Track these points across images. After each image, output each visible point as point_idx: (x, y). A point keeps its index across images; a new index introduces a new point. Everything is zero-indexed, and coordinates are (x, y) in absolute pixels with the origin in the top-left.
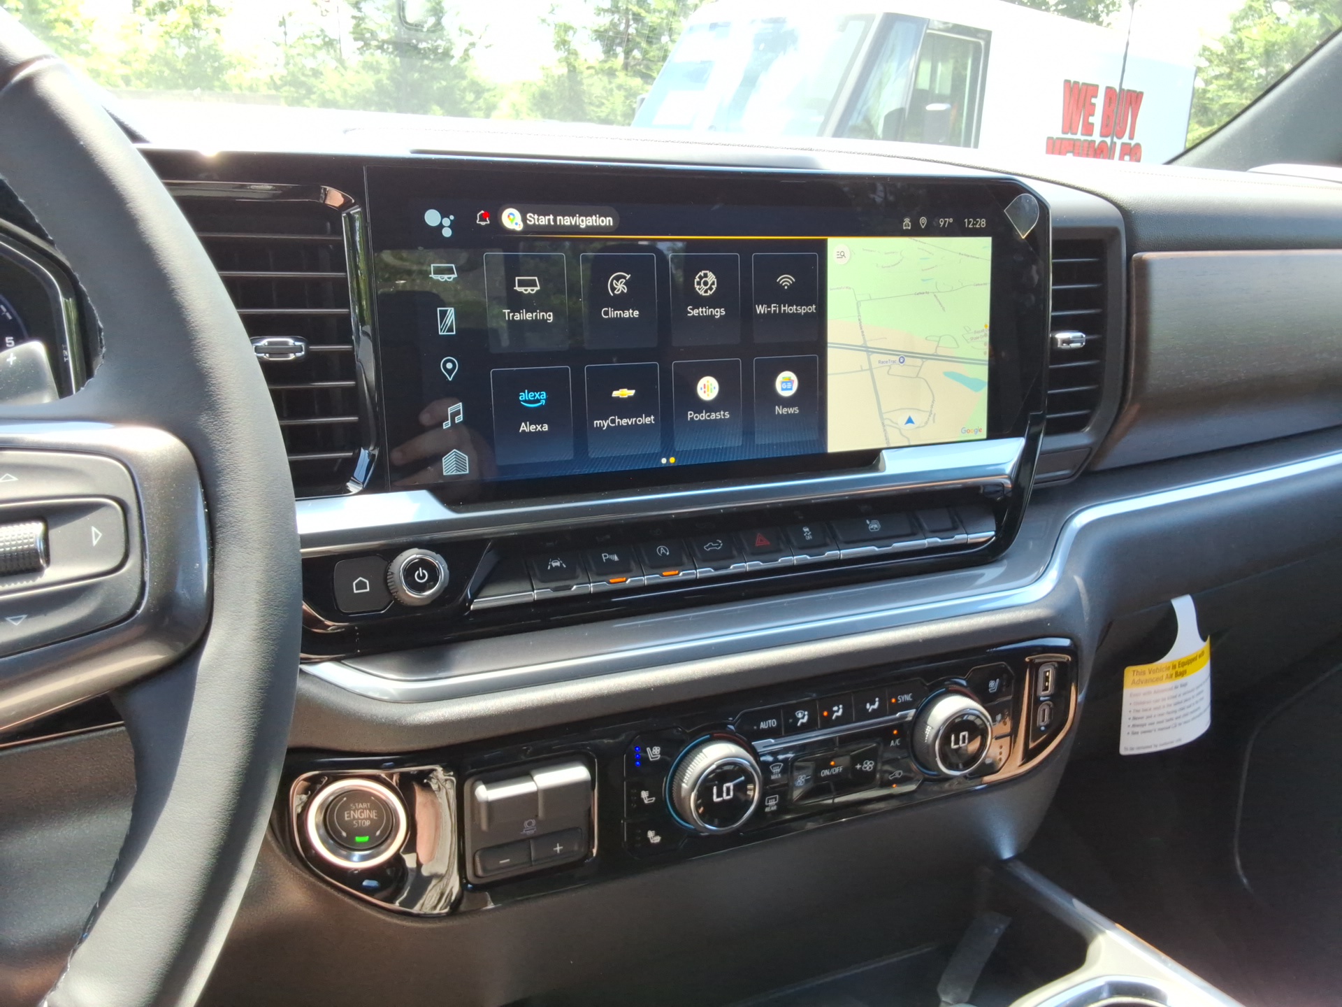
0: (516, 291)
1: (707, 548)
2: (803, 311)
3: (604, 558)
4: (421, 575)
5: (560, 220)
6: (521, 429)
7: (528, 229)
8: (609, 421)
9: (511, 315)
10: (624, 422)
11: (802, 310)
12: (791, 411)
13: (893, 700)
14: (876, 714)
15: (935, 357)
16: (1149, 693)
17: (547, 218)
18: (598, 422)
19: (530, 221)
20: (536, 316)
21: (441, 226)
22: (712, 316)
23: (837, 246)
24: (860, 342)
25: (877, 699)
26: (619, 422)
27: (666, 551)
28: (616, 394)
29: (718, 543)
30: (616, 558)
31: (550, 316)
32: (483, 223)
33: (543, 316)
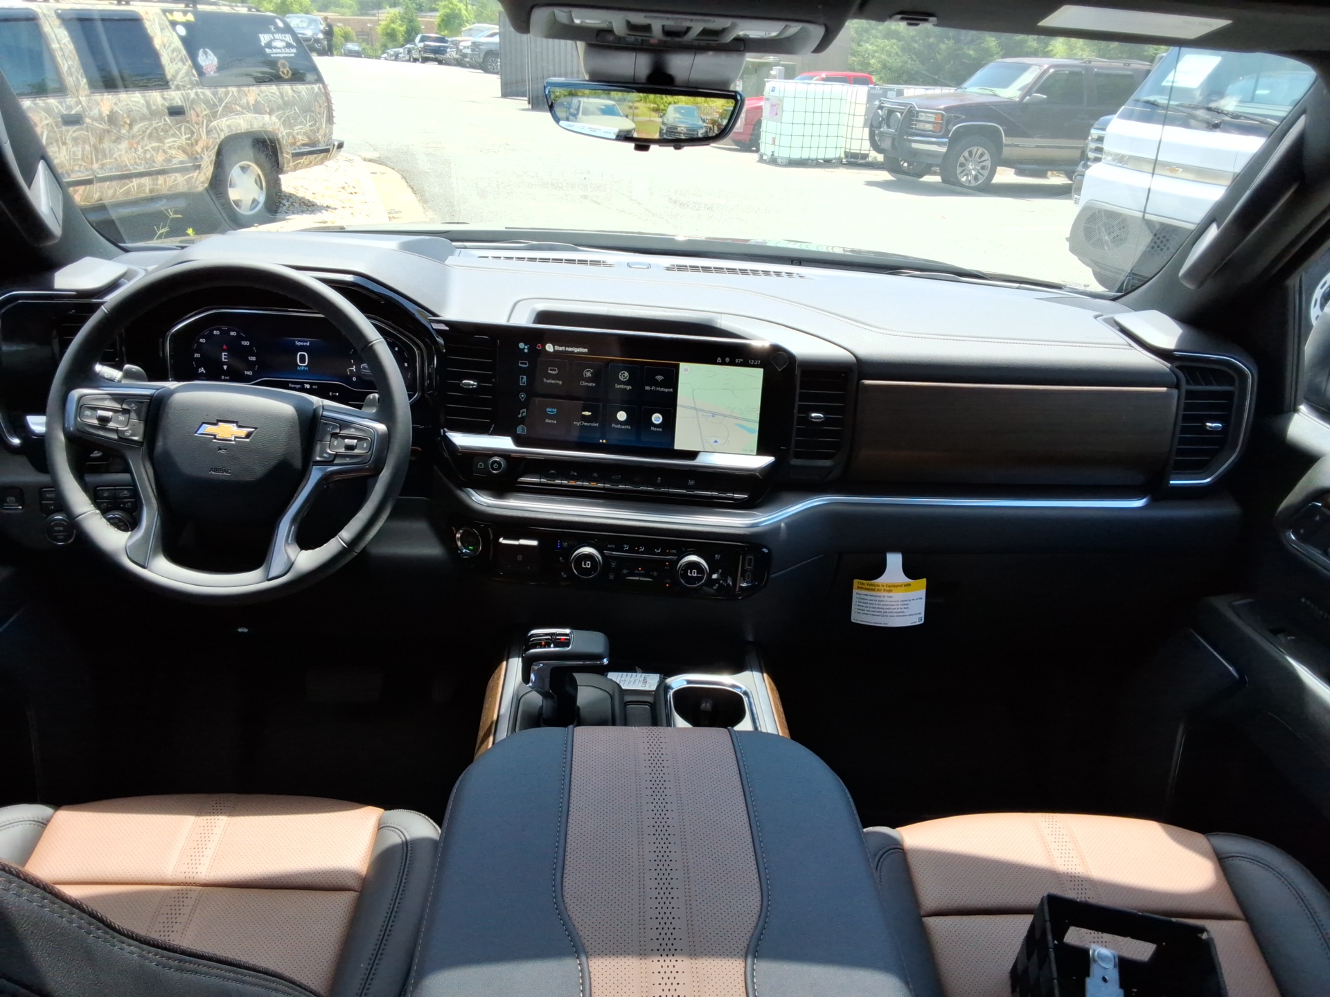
0: (549, 372)
1: (613, 477)
2: (667, 391)
3: (571, 473)
4: (496, 465)
5: (568, 349)
6: (546, 421)
7: (555, 351)
8: (580, 423)
9: (546, 380)
10: (586, 424)
12: (658, 429)
13: (668, 551)
14: (658, 554)
15: (730, 416)
16: (867, 595)
17: (562, 348)
18: (576, 423)
19: (557, 349)
20: (555, 382)
21: (524, 348)
22: (626, 389)
23: (683, 366)
24: (693, 406)
25: (660, 548)
26: (584, 424)
27: (596, 475)
29: (619, 476)
30: (576, 474)
31: (561, 382)
32: (539, 348)
33: (558, 382)
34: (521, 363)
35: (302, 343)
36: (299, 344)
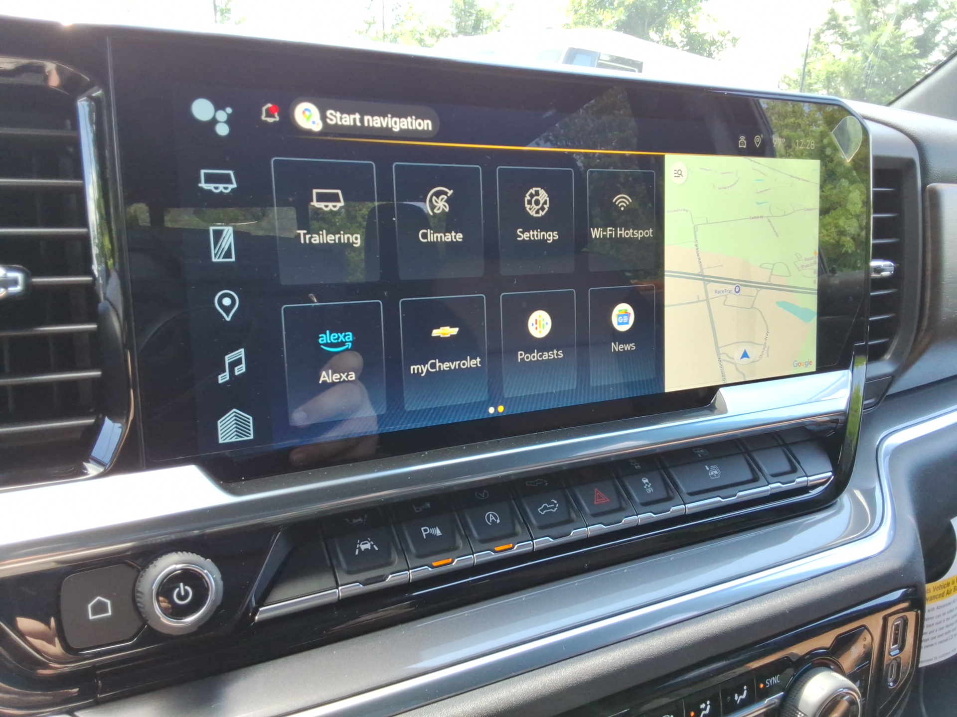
0: (314, 207)
1: (542, 510)
2: (640, 236)
3: (424, 534)
4: (183, 593)
5: (368, 121)
6: (322, 379)
7: (328, 129)
8: (428, 366)
9: (308, 236)
10: (446, 366)
11: (639, 234)
12: (628, 347)
13: (762, 686)
14: (743, 705)
15: (768, 286)
16: (933, 609)
17: (352, 116)
18: (416, 367)
19: (331, 120)
20: (340, 239)
21: (214, 121)
22: (544, 241)
23: (673, 162)
24: (697, 271)
25: (745, 687)
26: (440, 366)
27: (497, 519)
28: (436, 333)
29: (553, 503)
30: (438, 532)
31: (356, 238)
32: (270, 120)
33: (348, 238)
34: (210, 179)
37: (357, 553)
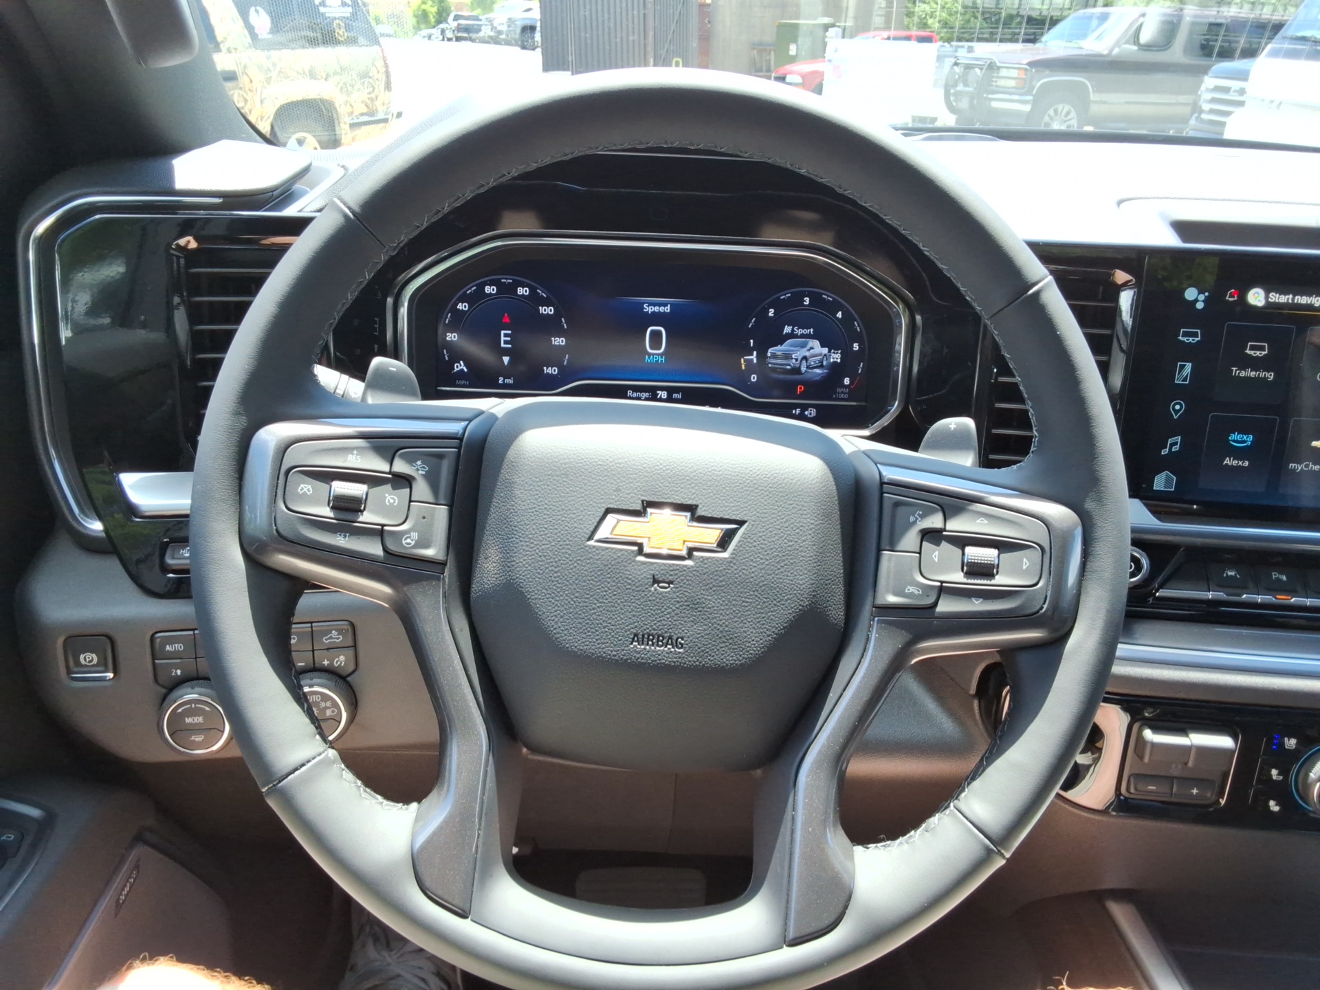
0: (1247, 353)
3: (1274, 576)
5: (1298, 299)
6: (1225, 462)
7: (1269, 305)
8: (1303, 465)
9: (1238, 372)
10: (1316, 468)
17: (1287, 297)
18: (1293, 465)
19: (1272, 299)
20: (1259, 374)
21: (1196, 301)
26: (1312, 467)
28: (1315, 443)
30: (1284, 578)
31: (1271, 375)
32: (1231, 299)
33: (1265, 375)
34: (1185, 334)
35: (656, 309)
36: (649, 309)
37: (1225, 575)
